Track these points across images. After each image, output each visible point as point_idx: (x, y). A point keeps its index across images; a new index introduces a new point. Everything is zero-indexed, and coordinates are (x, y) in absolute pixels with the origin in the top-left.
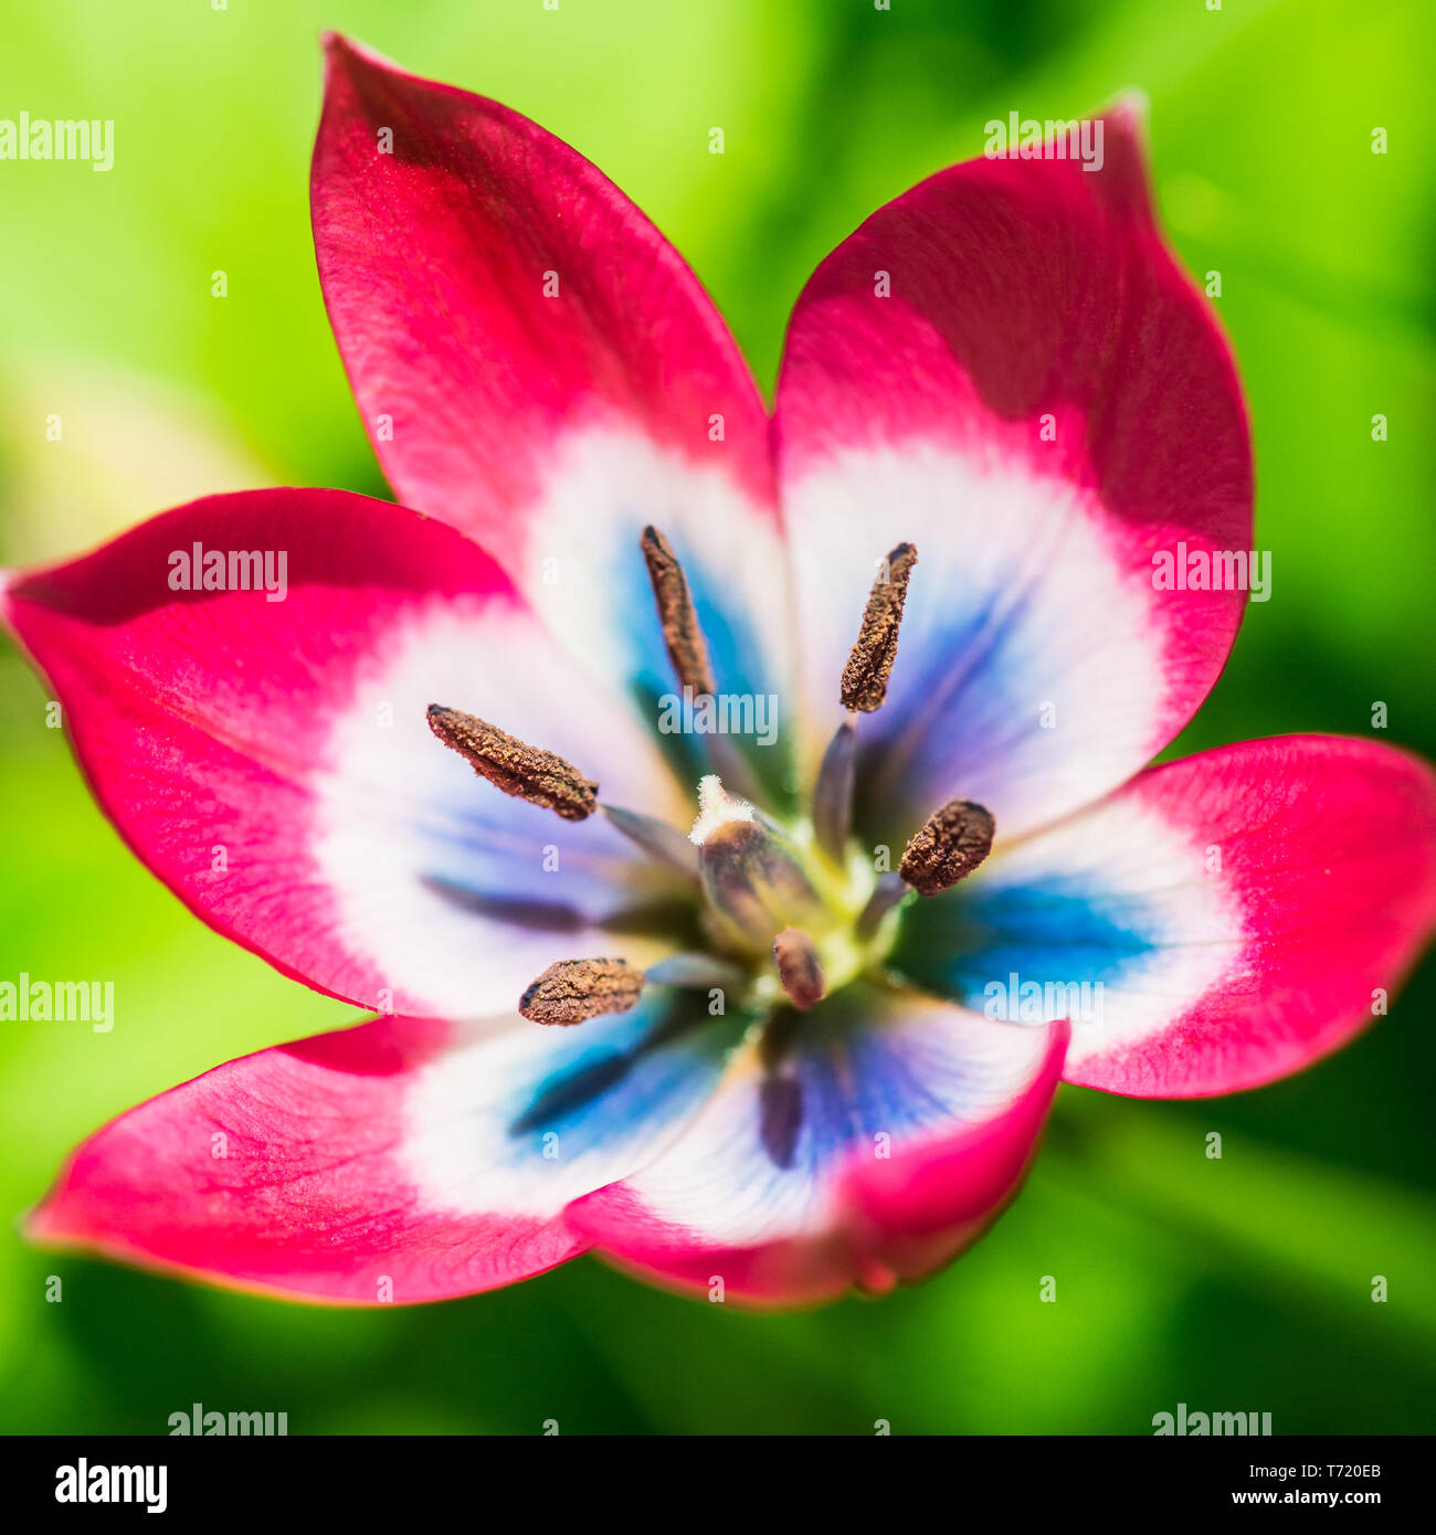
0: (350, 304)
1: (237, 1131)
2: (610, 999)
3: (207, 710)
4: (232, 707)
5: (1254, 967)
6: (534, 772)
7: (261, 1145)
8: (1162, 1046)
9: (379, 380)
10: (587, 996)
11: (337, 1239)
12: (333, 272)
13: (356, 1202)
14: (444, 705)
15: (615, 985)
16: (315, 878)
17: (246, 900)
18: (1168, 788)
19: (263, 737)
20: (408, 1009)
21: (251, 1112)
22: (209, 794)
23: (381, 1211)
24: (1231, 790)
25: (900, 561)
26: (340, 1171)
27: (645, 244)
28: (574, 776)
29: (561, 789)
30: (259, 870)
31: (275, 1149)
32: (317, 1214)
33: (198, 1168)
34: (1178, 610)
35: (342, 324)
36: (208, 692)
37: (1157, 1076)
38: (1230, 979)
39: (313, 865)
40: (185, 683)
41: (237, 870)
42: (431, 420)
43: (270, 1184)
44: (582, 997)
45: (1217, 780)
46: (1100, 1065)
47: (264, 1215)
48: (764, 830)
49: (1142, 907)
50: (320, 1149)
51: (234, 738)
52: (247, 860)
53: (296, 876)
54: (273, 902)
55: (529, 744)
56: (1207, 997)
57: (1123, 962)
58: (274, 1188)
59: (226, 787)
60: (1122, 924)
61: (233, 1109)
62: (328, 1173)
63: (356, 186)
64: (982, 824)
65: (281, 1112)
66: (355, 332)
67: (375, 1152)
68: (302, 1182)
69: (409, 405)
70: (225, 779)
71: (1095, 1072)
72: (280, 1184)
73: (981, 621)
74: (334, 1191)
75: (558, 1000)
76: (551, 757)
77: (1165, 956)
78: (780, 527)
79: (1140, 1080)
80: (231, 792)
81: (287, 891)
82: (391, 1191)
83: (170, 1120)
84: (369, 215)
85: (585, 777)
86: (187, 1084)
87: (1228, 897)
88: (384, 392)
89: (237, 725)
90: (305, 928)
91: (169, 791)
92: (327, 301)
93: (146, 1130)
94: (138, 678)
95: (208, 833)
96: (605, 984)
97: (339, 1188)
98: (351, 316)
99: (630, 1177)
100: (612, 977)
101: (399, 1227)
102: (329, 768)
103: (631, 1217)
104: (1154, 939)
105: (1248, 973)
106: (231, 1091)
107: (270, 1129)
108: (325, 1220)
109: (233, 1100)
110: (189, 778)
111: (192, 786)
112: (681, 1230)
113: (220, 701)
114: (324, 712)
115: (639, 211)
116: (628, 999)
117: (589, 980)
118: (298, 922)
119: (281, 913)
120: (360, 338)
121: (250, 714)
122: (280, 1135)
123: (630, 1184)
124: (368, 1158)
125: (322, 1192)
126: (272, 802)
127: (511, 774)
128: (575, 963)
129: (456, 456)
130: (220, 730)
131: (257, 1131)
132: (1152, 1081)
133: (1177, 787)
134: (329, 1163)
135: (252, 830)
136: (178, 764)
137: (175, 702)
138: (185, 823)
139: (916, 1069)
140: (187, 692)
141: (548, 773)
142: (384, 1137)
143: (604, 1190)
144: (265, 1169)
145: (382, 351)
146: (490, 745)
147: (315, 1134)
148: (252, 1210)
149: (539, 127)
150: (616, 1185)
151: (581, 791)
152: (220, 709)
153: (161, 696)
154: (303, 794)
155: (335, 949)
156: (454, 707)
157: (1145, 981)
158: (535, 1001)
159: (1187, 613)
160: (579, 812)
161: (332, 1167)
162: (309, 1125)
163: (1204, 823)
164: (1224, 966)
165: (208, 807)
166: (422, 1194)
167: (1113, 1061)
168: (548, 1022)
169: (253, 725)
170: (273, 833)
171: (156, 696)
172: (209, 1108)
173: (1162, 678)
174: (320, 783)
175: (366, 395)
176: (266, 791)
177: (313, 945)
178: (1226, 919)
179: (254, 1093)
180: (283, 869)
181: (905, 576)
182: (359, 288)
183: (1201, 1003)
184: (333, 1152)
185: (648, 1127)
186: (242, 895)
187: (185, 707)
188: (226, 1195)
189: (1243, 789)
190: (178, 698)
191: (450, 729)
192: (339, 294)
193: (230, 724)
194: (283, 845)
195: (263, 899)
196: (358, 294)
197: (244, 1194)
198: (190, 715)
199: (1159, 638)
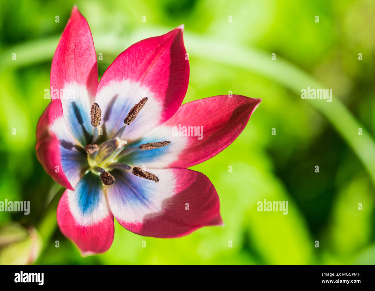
0: (216, 100)
1: (85, 53)
2: (94, 120)
3: (155, 65)
4: (154, 69)
5: (77, 226)
6: (133, 114)
7: (81, 57)
8: (67, 208)
9: (203, 104)
10: (95, 116)
11: (63, 66)
12: (222, 98)
13: (69, 71)
14: (148, 100)
15: (96, 121)
16: (124, 78)
17: (122, 65)
18: (109, 220)
19: (149, 74)
20: (99, 88)
21: (87, 56)
22: (141, 62)
23: (66, 75)
24: (107, 229)
25: (156, 179)
26: (75, 70)
27: (217, 151)
28: (132, 121)
29: (130, 118)
30: (127, 69)
31: (80, 59)
32: (68, 64)
33: (80, 44)
34: (139, 227)
35: (213, 98)
36: (158, 66)
37: (62, 206)
38: (76, 222)
39: (126, 79)
40: (160, 62)
41: (127, 64)
42: (195, 112)
43: (75, 57)
44: (95, 115)
45: (109, 227)
46: (66, 198)
47: (70, 54)
48: (116, 151)
49: (91, 213)
50: (79, 67)
51: (149, 69)
52: (129, 67)
53: (125, 75)
54: (121, 70)
55: (138, 114)
56: (74, 218)
57: (82, 207)
58: (74, 57)
59: (142, 66)
60: (88, 209)
61: (88, 53)
62: (74, 68)
63: (235, 103)
64: (110, 183)
65: (86, 62)
66: (212, 101)
67: (76, 77)
68: (74, 63)
69: (198, 108)
70: (143, 66)
71: (65, 197)
72: (74, 59)
73: (144, 197)
74: (71, 68)
75: (95, 110)
76: (135, 117)
77: (82, 214)
78: (166, 168)
79: (62, 203)
80: (140, 67)
81: (122, 73)
82: (70, 78)
83: (88, 41)
84: (230, 105)
85: (131, 123)
86: (94, 46)
87: (89, 225)
88: (201, 104)
89: (152, 70)
90: (116, 74)
91: (143, 55)
92: (218, 96)
93: (88, 36)
94: (162, 53)
95: (134, 61)
96: (96, 119)
97: (71, 69)
98: (215, 100)
99: (64, 117)
100: (97, 121)
101: (63, 78)
102: (141, 85)
103: (57, 114)
104: (85, 213)
105: (76, 225)
106: (91, 54)
107: (84, 59)
108: (67, 65)
109: (90, 54)
110: (144, 59)
111: (142, 59)
112: (53, 122)
113: (156, 68)
114: (151, 86)
115: (222, 150)
116: (93, 124)
117: (97, 117)
118: (117, 73)
119: (119, 71)
120: (211, 101)
121: (153, 73)
122: (82, 61)
123: (62, 117)
124: (76, 76)
125: (72, 66)
126: (138, 73)
127: (134, 110)
128: (101, 115)
129: (189, 116)
130: (151, 67)
131: (84, 57)
132: (61, 204)
133: (109, 221)
134: (76, 69)
135: (134, 69)
136: (147, 58)
137: (157, 59)
138: (137, 57)
139: (72, 170)
140: (159, 62)
141: (133, 116)
142: (78, 80)
143: (62, 111)
144: (77, 56)
145: (208, 105)
146: (139, 107)
147: (82, 67)
148: (71, 52)
149: (239, 135)
150: (63, 113)
151: (129, 122)
152: (154, 67)
153: (159, 57)
154: (138, 80)
155: (111, 79)
156: (147, 102)
157: (78, 210)
158: (96, 105)
159: (138, 228)
160: (125, 121)
161: (75, 69)
162: (83, 67)
163: (103, 224)
164: (78, 222)
165: (139, 61)
166: (68, 84)
167: (66, 200)
168: (92, 108)
169: (151, 73)
170: (132, 73)
171: (159, 56)
172: (89, 49)
173: (128, 222)
174: (139, 83)
175: (201, 101)
176: (139, 73)
177: (113, 75)
178: (86, 224)
179: (90, 58)
180: (126, 73)
181: (154, 180)
182: (219, 102)
183: (73, 217)
184: (78, 70)
185: (71, 125)
186: (123, 64)
187: (156, 61)
188: (74, 48)
189: (107, 231)
190: (157, 60)
191: (144, 101)
192: (218, 98)
193: (152, 69)
194: (130, 74)
195: (122, 68)
196: (218, 102)
197: (74, 51)
198: (154, 62)
199: (135, 223)
